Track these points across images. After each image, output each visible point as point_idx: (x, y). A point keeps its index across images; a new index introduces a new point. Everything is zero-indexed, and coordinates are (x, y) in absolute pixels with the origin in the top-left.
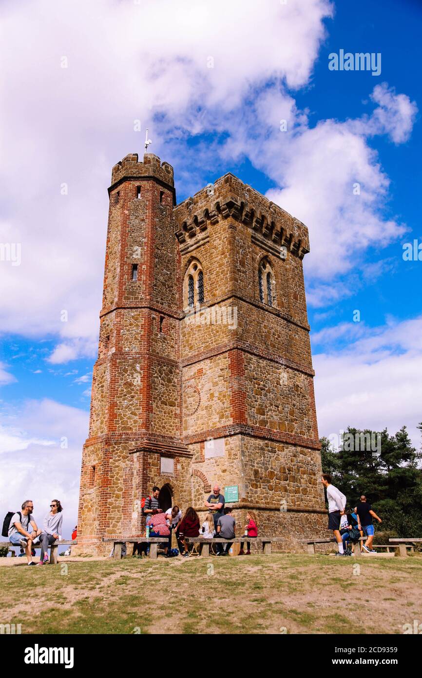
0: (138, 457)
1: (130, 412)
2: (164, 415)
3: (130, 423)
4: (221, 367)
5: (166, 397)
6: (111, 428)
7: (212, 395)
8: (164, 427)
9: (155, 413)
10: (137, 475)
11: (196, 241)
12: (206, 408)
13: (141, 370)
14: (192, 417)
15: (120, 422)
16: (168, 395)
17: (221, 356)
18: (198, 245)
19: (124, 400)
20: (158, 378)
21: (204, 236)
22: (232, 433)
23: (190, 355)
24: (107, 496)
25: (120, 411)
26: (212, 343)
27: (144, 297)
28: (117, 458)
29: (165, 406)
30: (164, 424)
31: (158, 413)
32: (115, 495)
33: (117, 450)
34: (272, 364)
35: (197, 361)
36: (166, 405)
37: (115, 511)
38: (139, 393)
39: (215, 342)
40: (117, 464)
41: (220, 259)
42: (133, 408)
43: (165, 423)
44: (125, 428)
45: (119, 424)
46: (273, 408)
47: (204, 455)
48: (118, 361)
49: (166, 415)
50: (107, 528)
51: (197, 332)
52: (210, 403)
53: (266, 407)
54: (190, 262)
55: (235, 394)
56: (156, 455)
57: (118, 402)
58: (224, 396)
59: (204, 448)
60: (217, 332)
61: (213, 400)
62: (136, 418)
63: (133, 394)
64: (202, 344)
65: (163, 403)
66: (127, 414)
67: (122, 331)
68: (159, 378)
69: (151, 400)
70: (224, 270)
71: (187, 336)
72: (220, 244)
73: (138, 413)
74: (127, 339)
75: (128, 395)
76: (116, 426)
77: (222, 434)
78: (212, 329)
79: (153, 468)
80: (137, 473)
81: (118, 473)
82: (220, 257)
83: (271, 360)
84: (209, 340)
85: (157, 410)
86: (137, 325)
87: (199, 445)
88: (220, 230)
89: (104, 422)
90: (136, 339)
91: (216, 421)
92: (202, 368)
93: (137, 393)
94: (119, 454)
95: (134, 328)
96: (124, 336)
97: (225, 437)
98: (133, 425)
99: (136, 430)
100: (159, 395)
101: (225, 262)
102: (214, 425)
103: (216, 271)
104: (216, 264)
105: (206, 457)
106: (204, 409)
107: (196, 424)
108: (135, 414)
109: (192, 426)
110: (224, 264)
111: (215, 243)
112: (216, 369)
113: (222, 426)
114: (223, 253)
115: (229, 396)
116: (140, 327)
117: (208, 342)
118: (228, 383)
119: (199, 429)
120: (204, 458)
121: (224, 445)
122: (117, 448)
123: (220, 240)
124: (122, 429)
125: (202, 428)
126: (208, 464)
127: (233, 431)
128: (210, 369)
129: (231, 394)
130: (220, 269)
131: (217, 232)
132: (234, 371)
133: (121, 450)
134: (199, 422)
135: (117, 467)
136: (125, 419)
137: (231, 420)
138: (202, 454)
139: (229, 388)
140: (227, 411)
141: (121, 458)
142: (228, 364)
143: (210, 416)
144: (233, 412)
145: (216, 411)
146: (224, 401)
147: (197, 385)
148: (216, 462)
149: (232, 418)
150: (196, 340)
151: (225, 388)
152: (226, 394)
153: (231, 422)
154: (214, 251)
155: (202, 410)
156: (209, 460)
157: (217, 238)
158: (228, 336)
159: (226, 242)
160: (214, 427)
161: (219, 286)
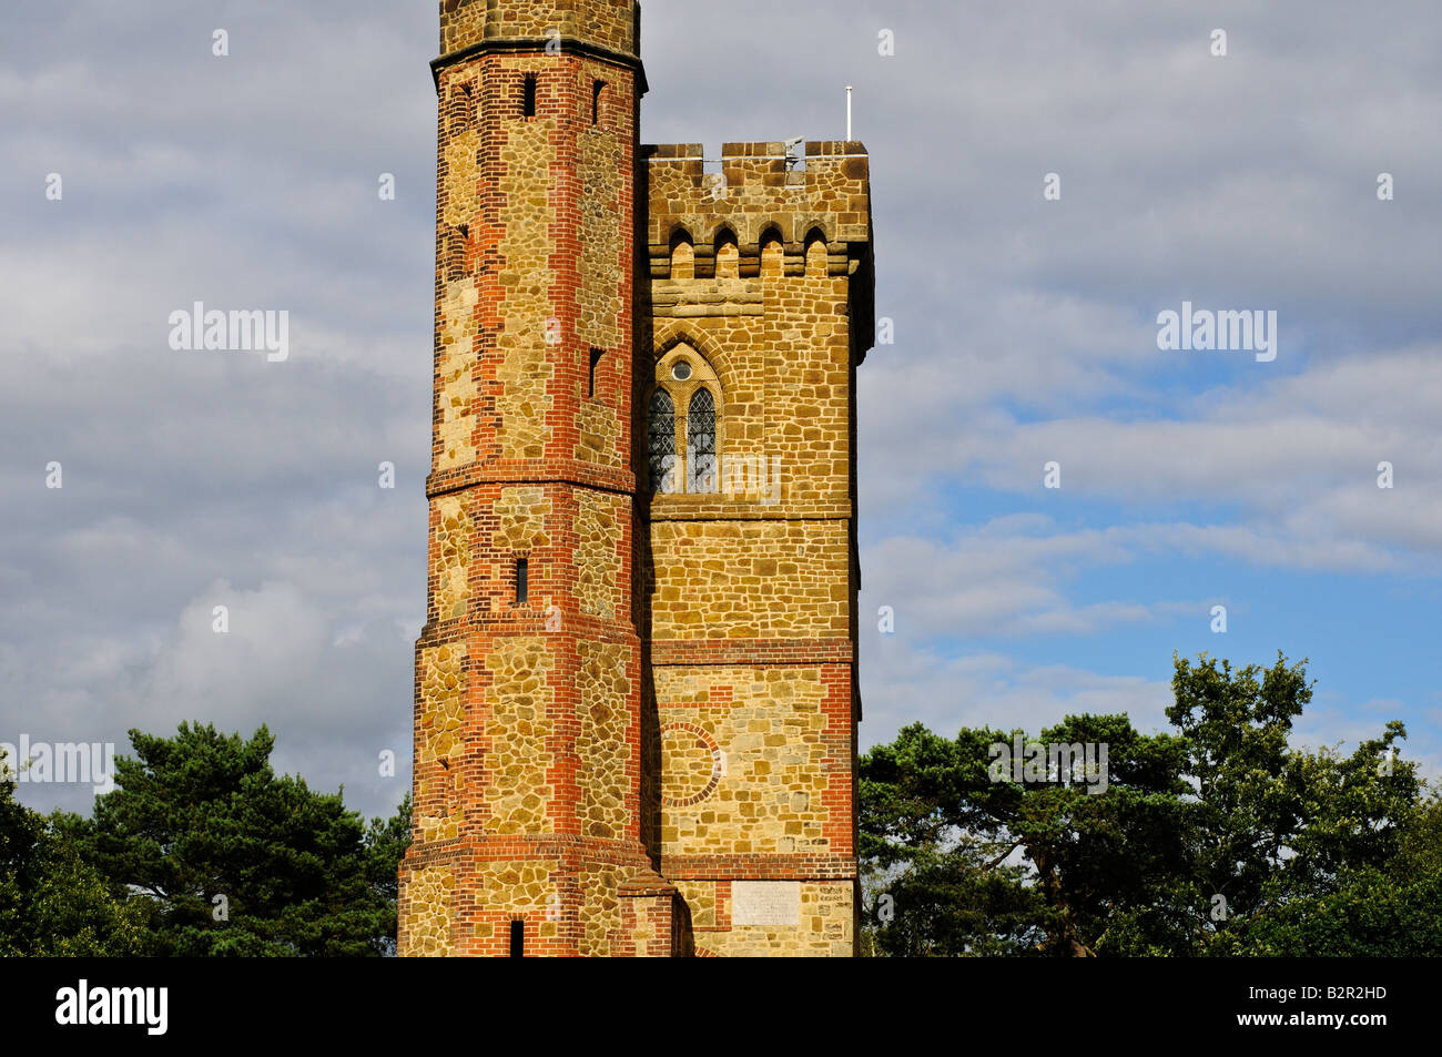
1: (606, 788)
3: (608, 816)
4: (795, 700)
6: (570, 825)
7: (763, 767)
11: (709, 296)
12: (742, 795)
13: (628, 676)
14: (689, 809)
15: (587, 811)
17: (798, 670)
18: (715, 309)
19: (594, 751)
21: (744, 295)
22: (831, 875)
23: (679, 636)
25: (587, 780)
26: (765, 625)
27: (620, 460)
28: (594, 906)
33: (593, 884)
35: (712, 661)
38: (624, 738)
39: (775, 624)
40: (593, 920)
41: (804, 392)
42: (613, 778)
44: (598, 830)
45: (585, 815)
47: (729, 917)
48: (579, 641)
51: (709, 580)
52: (754, 787)
54: (670, 345)
55: (839, 781)
57: (581, 756)
58: (805, 778)
59: (729, 896)
60: (787, 600)
61: (763, 780)
62: (621, 804)
63: (611, 740)
64: (729, 617)
66: (601, 791)
67: (575, 552)
70: (816, 433)
72: (805, 348)
73: (623, 793)
74: (587, 579)
75: (601, 742)
76: (580, 821)
77: (796, 873)
78: (767, 589)
80: (650, 948)
82: (801, 386)
84: (755, 615)
86: (608, 543)
87: (712, 887)
88: (808, 303)
90: (606, 582)
91: (771, 836)
92: (730, 688)
93: (620, 739)
94: (596, 895)
96: (580, 568)
97: (804, 880)
98: (614, 822)
99: (620, 836)
101: (822, 409)
102: (768, 846)
103: (785, 422)
104: (785, 400)
105: (734, 921)
106: (733, 796)
107: (702, 832)
108: (617, 795)
109: (684, 834)
110: (816, 412)
111: (786, 336)
112: (777, 700)
113: (796, 852)
114: (815, 378)
115: (820, 782)
116: (615, 550)
117: (751, 618)
118: (819, 747)
119: (713, 847)
120: (730, 923)
121: (799, 899)
122: (591, 879)
123: (806, 335)
124: (591, 830)
125: (722, 845)
126: (744, 940)
127: (834, 871)
128: (755, 696)
129: (828, 778)
130: (804, 423)
131: (797, 303)
132: (840, 721)
133: (600, 884)
134: (713, 827)
135: (594, 926)
136: (598, 805)
137: (824, 842)
138: (722, 912)
139: (823, 761)
140: (811, 817)
141: (601, 906)
142: (819, 699)
143: (755, 821)
144: (833, 825)
145: (774, 810)
146: (804, 790)
147: (710, 728)
148: (771, 937)
149: (828, 839)
150: (703, 599)
151: (809, 758)
152: (812, 774)
153: (826, 848)
154: (781, 357)
155: (725, 797)
156: (745, 928)
157: (794, 323)
158: (821, 621)
159: (829, 352)
160: (768, 850)
161: (798, 471)
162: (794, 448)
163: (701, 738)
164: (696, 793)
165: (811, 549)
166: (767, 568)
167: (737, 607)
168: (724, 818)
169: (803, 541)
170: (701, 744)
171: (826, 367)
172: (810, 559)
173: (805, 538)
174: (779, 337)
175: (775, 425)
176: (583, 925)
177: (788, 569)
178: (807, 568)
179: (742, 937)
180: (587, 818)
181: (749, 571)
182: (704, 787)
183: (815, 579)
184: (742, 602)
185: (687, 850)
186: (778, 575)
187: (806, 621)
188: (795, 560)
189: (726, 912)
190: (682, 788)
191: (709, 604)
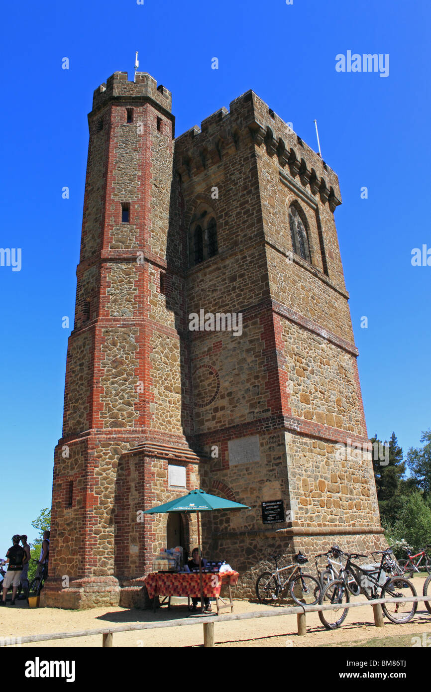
0: (136, 464)
1: (121, 401)
2: (169, 405)
3: (122, 416)
5: (171, 381)
6: (95, 424)
8: (169, 422)
9: (156, 403)
10: (136, 490)
12: (230, 394)
13: (137, 342)
14: (208, 407)
15: (108, 415)
16: (174, 378)
17: (249, 322)
19: (113, 383)
20: (159, 354)
24: (92, 521)
25: (108, 399)
27: (137, 245)
28: (106, 467)
29: (170, 394)
30: (169, 419)
31: (161, 402)
32: (103, 520)
33: (105, 454)
34: (314, 336)
36: (171, 392)
37: (104, 543)
38: (134, 374)
40: (104, 474)
41: (243, 195)
42: (126, 396)
43: (171, 417)
44: (115, 424)
45: (106, 417)
46: (319, 395)
47: (228, 461)
48: (103, 330)
49: (171, 406)
50: (94, 568)
51: (210, 293)
52: (234, 389)
53: (311, 393)
55: (273, 375)
56: (162, 462)
58: (257, 377)
59: (227, 450)
61: (238, 383)
62: (131, 409)
65: (166, 388)
66: (117, 403)
68: (162, 354)
69: (152, 385)
70: (248, 210)
71: (196, 299)
72: (241, 178)
73: (133, 402)
74: (115, 301)
75: (119, 378)
76: (102, 421)
78: (234, 289)
79: (158, 480)
80: (136, 487)
81: (106, 488)
82: (241, 194)
83: (313, 332)
85: (159, 399)
86: (130, 282)
88: (240, 161)
89: (85, 415)
90: (127, 300)
91: (245, 413)
92: (221, 341)
93: (131, 375)
94: (108, 460)
95: (126, 286)
96: (111, 296)
97: (260, 434)
98: (127, 419)
99: (131, 426)
100: (162, 377)
101: (249, 199)
102: (243, 419)
103: (235, 212)
104: (235, 203)
105: (231, 464)
106: (226, 396)
107: (214, 418)
108: (129, 404)
109: (207, 421)
110: (247, 202)
111: (233, 177)
112: (241, 341)
113: (255, 419)
114: (245, 188)
115: (264, 377)
116: (133, 285)
117: (228, 305)
118: (262, 359)
119: (219, 425)
120: (228, 465)
121: (259, 446)
122: (104, 451)
123: (240, 173)
124: (110, 424)
125: (223, 423)
126: (235, 473)
127: (273, 426)
128: (232, 341)
129: (267, 374)
130: (242, 209)
131: (236, 163)
132: (270, 342)
133: (111, 454)
134: (219, 414)
135: (105, 479)
136: (115, 411)
137: (268, 410)
138: (225, 459)
139: (264, 366)
140: (261, 398)
141: (111, 466)
142: (260, 334)
143: (235, 406)
144: (272, 400)
145: (244, 397)
146: (257, 384)
147: (214, 363)
148: (247, 469)
149: (270, 408)
150: (209, 304)
151: (258, 366)
152: (260, 374)
153: (269, 414)
154: (232, 187)
155: (222, 397)
156: (236, 467)
157: (235, 171)
158: (258, 295)
159: (250, 175)
160: (242, 421)
161: (242, 230)
162: (240, 221)
163: (211, 370)
164: (211, 398)
165: (251, 262)
166: (233, 279)
167: (223, 302)
168: (223, 408)
169: (247, 261)
170: (211, 373)
171: (250, 181)
172: (250, 267)
173: (248, 259)
174: (231, 178)
175: (232, 215)
176: (98, 478)
177: (242, 276)
178: (249, 272)
179: (234, 472)
180: (108, 419)
181: (226, 283)
182: (213, 394)
183: (254, 276)
184: (224, 299)
185: (208, 429)
186: (238, 280)
187: (251, 297)
188: (244, 270)
189: (226, 458)
190: (205, 397)
191: (211, 305)
